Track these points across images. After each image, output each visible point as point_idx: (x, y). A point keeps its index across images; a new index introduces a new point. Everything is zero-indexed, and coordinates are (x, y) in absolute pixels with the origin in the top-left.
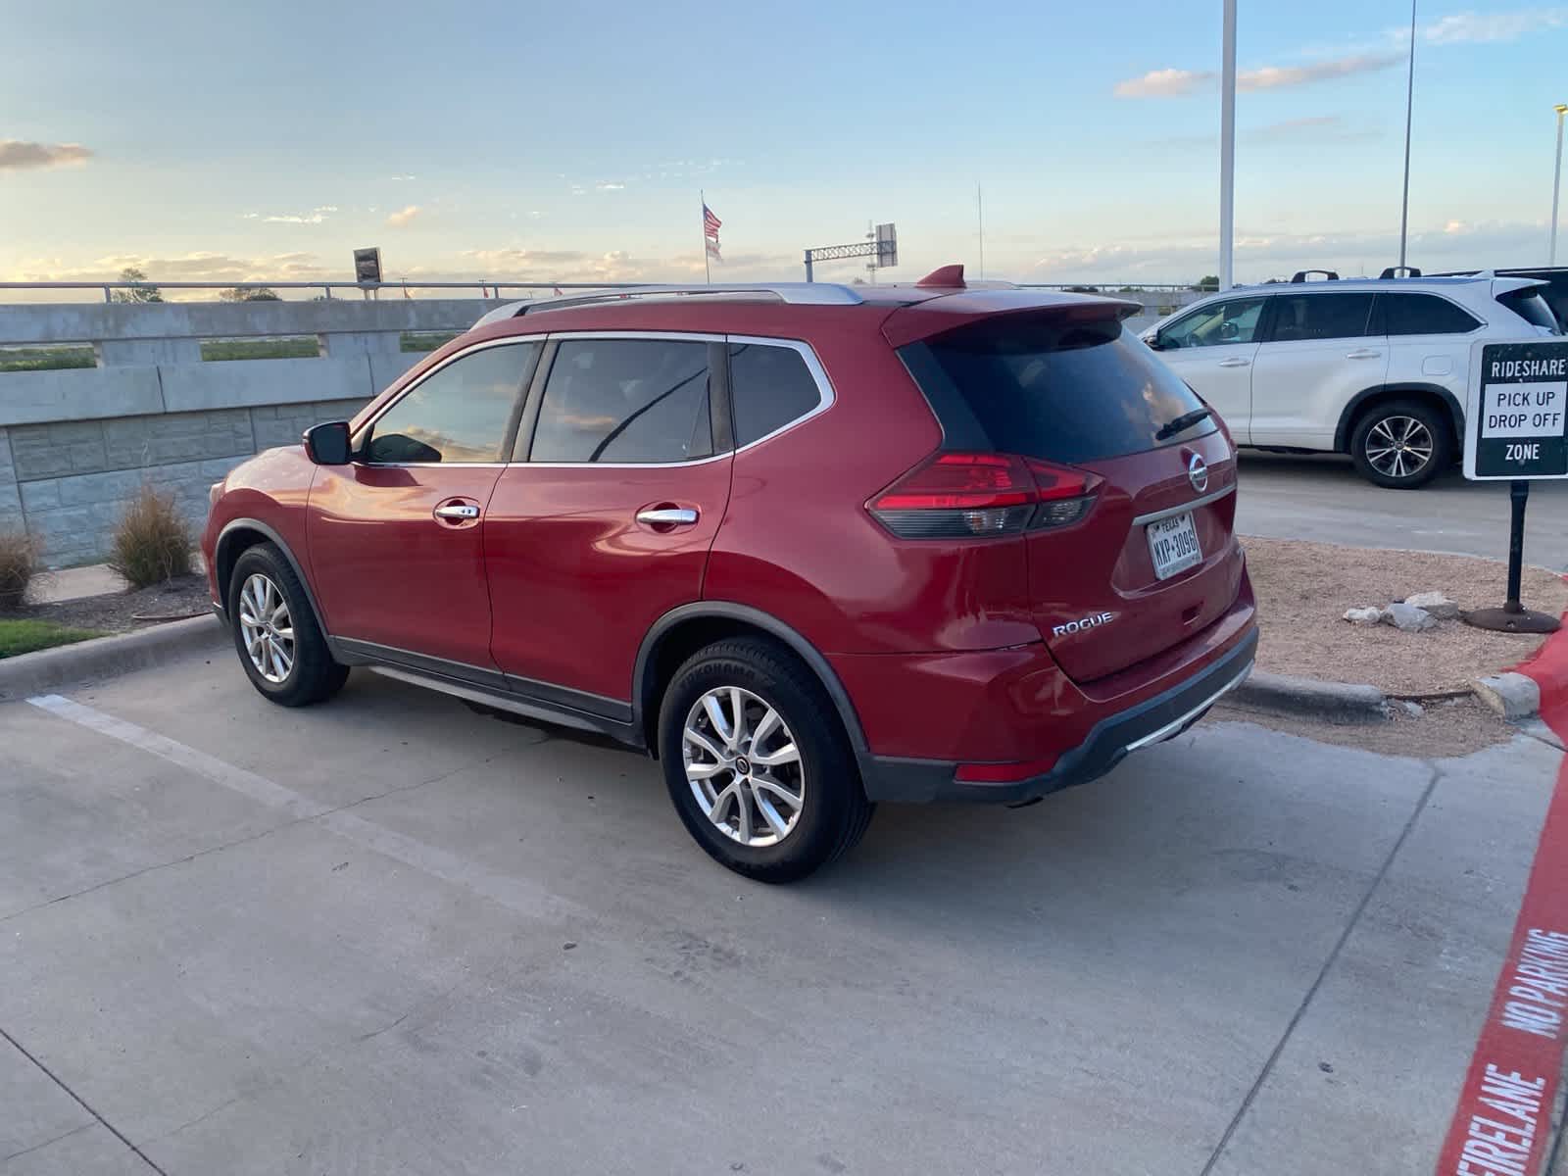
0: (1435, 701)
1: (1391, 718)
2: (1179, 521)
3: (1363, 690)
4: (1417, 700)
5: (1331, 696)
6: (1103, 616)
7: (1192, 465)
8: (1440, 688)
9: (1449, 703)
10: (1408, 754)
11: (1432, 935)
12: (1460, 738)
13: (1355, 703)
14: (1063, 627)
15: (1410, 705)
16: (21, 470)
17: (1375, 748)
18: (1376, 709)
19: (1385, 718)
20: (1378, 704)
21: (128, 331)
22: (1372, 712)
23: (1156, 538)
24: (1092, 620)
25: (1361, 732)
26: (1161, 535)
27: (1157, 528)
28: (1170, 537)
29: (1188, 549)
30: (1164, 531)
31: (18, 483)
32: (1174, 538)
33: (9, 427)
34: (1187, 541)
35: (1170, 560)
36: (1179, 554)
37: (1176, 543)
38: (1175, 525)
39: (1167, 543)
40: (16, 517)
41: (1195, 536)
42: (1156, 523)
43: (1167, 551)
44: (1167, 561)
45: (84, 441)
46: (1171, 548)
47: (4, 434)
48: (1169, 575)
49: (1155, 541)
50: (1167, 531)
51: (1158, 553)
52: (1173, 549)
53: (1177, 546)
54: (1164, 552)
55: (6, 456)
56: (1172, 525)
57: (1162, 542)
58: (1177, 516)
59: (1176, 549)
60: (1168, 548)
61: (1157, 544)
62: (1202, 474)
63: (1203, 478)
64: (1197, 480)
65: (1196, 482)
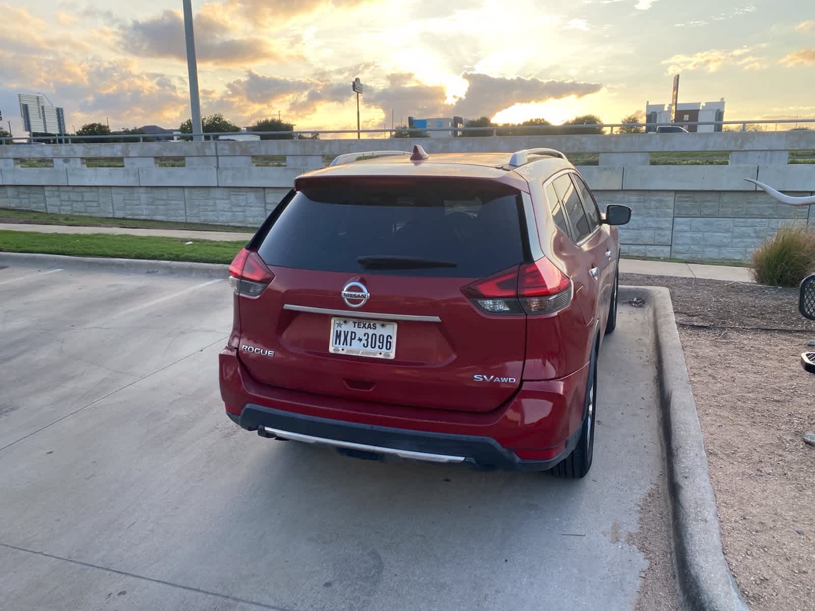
6: (269, 352)
7: (347, 287)
14: (247, 347)
16: (676, 211)
26: (348, 327)
27: (345, 322)
28: (360, 332)
29: (379, 346)
30: (355, 326)
31: (674, 217)
32: (365, 334)
33: (676, 191)
34: (381, 341)
35: (351, 345)
36: (366, 345)
37: (366, 338)
38: (372, 327)
39: (353, 334)
40: (669, 233)
41: (394, 341)
42: (346, 319)
43: (351, 339)
44: (346, 345)
45: (709, 201)
46: (357, 338)
47: (673, 194)
48: (341, 352)
49: (339, 329)
50: (358, 327)
51: (338, 336)
52: (360, 340)
53: (367, 340)
54: (348, 338)
55: (671, 204)
56: (367, 326)
57: (348, 332)
58: (374, 322)
59: (364, 342)
60: (353, 337)
61: (340, 331)
62: (359, 296)
63: (361, 299)
64: (349, 298)
65: (347, 299)
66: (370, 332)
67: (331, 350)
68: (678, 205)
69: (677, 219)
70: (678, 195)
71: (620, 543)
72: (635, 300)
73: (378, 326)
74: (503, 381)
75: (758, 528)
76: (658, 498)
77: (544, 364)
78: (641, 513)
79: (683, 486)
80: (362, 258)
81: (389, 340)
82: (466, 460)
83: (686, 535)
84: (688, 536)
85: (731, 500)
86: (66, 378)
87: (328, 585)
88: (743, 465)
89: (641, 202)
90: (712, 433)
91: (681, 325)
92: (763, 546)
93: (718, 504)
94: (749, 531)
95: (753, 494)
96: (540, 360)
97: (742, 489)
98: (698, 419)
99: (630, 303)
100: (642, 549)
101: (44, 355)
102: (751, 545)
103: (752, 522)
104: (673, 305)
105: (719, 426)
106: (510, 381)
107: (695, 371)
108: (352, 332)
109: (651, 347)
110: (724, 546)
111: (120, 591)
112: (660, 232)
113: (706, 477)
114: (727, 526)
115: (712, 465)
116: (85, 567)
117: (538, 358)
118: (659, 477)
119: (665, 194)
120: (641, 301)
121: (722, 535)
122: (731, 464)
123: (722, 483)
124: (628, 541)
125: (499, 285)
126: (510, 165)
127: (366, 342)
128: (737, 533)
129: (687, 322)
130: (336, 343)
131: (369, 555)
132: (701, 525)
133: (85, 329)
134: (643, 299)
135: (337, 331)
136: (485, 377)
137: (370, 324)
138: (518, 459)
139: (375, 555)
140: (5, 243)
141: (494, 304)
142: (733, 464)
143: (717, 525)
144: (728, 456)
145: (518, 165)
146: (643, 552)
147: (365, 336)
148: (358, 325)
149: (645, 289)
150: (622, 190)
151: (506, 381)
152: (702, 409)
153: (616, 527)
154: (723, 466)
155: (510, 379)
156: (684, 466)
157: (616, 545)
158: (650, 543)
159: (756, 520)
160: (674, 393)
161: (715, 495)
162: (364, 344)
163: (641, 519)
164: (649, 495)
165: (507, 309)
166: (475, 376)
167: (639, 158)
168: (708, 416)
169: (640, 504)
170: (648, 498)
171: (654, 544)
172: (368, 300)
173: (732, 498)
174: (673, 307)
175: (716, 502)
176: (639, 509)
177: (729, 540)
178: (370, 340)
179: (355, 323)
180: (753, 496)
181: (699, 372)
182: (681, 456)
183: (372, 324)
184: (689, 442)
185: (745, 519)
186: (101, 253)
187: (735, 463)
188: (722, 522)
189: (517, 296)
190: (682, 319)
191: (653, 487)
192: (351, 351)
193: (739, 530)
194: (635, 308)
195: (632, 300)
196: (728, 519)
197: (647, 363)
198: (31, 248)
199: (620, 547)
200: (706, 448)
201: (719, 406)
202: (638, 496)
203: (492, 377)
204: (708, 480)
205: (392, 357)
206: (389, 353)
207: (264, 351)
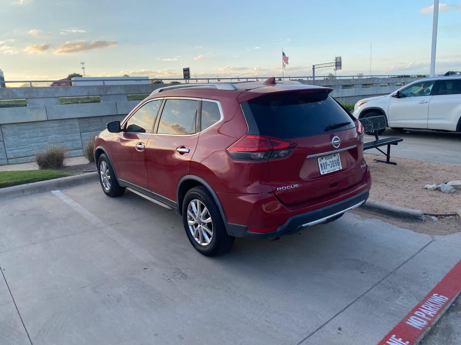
0: (443, 216)
1: (425, 221)
2: (333, 157)
3: (418, 211)
4: (436, 216)
5: (406, 213)
6: (296, 185)
7: (333, 140)
8: (446, 213)
9: (448, 217)
10: (426, 233)
11: (399, 292)
12: (447, 229)
13: (413, 215)
14: (281, 188)
15: (433, 217)
16: (81, 130)
17: (416, 230)
18: (420, 218)
19: (423, 221)
20: (421, 216)
21: (109, 93)
22: (419, 219)
23: (321, 162)
24: (291, 186)
25: (413, 225)
26: (324, 161)
27: (322, 159)
28: (328, 161)
30: (326, 160)
31: (81, 133)
33: (78, 118)
34: (336, 163)
35: (327, 169)
37: (331, 163)
38: (331, 158)
40: (80, 142)
41: (340, 161)
42: (322, 157)
43: (326, 166)
44: (325, 169)
45: (97, 122)
46: (328, 165)
47: (77, 120)
48: (325, 173)
49: (321, 163)
51: (321, 166)
52: (329, 165)
53: (331, 164)
54: (325, 166)
55: (78, 126)
56: (329, 158)
57: (324, 163)
59: (330, 165)
63: (338, 143)
65: (334, 145)
66: (331, 160)
67: (322, 174)
68: (81, 126)
69: (82, 133)
70: (80, 120)
81: (338, 161)
89: (60, 126)
108: (326, 163)
112: (75, 142)
119: (72, 120)
130: (322, 170)
148: (327, 158)
150: (48, 120)
166: (361, 167)
167: (53, 100)
172: (340, 143)
179: (325, 158)
183: (331, 156)
192: (328, 171)
205: (341, 168)
206: (340, 167)
207: (293, 186)
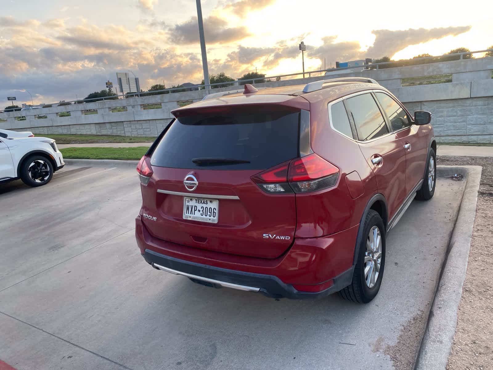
6: (154, 218)
26: (193, 203)
27: (191, 200)
28: (199, 206)
29: (209, 215)
30: (196, 203)
32: (202, 207)
34: (210, 212)
35: (194, 214)
36: (202, 214)
37: (202, 209)
38: (205, 202)
39: (196, 207)
41: (217, 211)
42: (191, 198)
43: (195, 210)
44: (192, 214)
46: (198, 210)
48: (189, 219)
49: (188, 204)
50: (198, 203)
51: (188, 209)
52: (199, 211)
53: (203, 211)
54: (193, 210)
56: (202, 202)
57: (193, 206)
58: (207, 200)
60: (195, 209)
61: (189, 205)
62: (192, 184)
63: (193, 185)
64: (187, 185)
65: (187, 186)
66: (205, 206)
67: (184, 217)
71: (379, 353)
72: (456, 175)
73: (208, 202)
74: (281, 239)
75: (482, 351)
76: (420, 321)
77: (315, 227)
78: (403, 331)
79: (435, 315)
80: (194, 159)
81: (215, 211)
82: (260, 290)
83: (423, 352)
84: (424, 353)
85: (470, 328)
86: (93, 230)
87: (179, 363)
88: (489, 301)
89: (486, 105)
90: (474, 275)
91: (481, 194)
92: (481, 366)
93: (457, 330)
94: (474, 353)
95: (488, 324)
96: (312, 225)
97: (481, 320)
98: (467, 264)
99: (452, 178)
100: (394, 358)
101: (89, 216)
102: (471, 364)
103: (480, 346)
104: (481, 179)
105: (482, 270)
106: (286, 239)
107: (479, 228)
108: (195, 206)
109: (456, 209)
110: (449, 363)
111: (69, 356)
113: (455, 308)
114: (457, 348)
115: (464, 300)
116: (59, 340)
117: (311, 223)
118: (426, 305)
120: (460, 176)
121: (451, 354)
122: (480, 299)
123: (467, 314)
124: (385, 352)
125: (276, 174)
126: (303, 92)
127: (202, 212)
128: (464, 354)
129: (487, 191)
130: (186, 213)
131: (210, 346)
132: (437, 345)
133: (114, 201)
134: (462, 174)
135: (187, 205)
136: (270, 235)
137: (204, 201)
138: (295, 291)
139: (214, 347)
140: (92, 155)
141: (276, 187)
142: (481, 299)
143: (449, 345)
144: (480, 293)
145: (308, 91)
146: (394, 360)
147: (202, 208)
148: (198, 201)
149: (463, 168)
150: (471, 98)
151: (283, 239)
152: (473, 256)
153: (380, 340)
154: (472, 301)
155: (286, 237)
156: (442, 299)
157: (375, 353)
158: (401, 355)
159: (484, 344)
160: (456, 244)
161: (457, 323)
162: (201, 214)
163: (401, 336)
164: (414, 319)
165: (282, 190)
166: (264, 235)
168: (476, 262)
169: (404, 324)
170: (412, 321)
171: (404, 356)
172: (197, 186)
173: (470, 326)
174: (481, 181)
175: (456, 328)
176: (403, 328)
177: (454, 359)
178: (204, 211)
179: (196, 200)
180: (488, 325)
181: (482, 228)
182: (442, 291)
183: (205, 201)
184: (452, 281)
185: (475, 343)
186: (135, 158)
187: (484, 299)
188: (454, 344)
189: (287, 181)
190: (484, 188)
191: (419, 313)
192: (194, 218)
193: (466, 352)
194: (455, 181)
195: (453, 176)
196: (460, 342)
197: (449, 221)
198: (102, 157)
199: (378, 355)
200: (464, 286)
201: (488, 254)
202: (406, 319)
203: (275, 235)
204: (456, 311)
205: (216, 222)
206: (214, 219)
207: (152, 218)
